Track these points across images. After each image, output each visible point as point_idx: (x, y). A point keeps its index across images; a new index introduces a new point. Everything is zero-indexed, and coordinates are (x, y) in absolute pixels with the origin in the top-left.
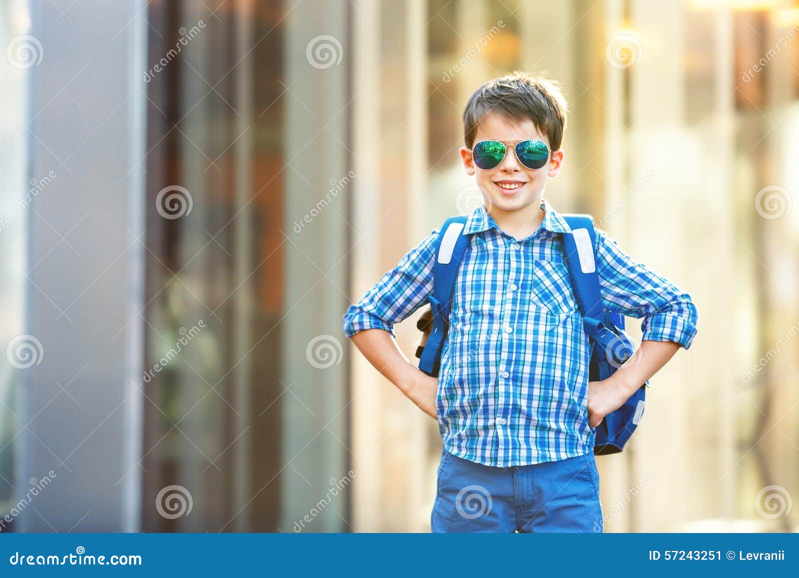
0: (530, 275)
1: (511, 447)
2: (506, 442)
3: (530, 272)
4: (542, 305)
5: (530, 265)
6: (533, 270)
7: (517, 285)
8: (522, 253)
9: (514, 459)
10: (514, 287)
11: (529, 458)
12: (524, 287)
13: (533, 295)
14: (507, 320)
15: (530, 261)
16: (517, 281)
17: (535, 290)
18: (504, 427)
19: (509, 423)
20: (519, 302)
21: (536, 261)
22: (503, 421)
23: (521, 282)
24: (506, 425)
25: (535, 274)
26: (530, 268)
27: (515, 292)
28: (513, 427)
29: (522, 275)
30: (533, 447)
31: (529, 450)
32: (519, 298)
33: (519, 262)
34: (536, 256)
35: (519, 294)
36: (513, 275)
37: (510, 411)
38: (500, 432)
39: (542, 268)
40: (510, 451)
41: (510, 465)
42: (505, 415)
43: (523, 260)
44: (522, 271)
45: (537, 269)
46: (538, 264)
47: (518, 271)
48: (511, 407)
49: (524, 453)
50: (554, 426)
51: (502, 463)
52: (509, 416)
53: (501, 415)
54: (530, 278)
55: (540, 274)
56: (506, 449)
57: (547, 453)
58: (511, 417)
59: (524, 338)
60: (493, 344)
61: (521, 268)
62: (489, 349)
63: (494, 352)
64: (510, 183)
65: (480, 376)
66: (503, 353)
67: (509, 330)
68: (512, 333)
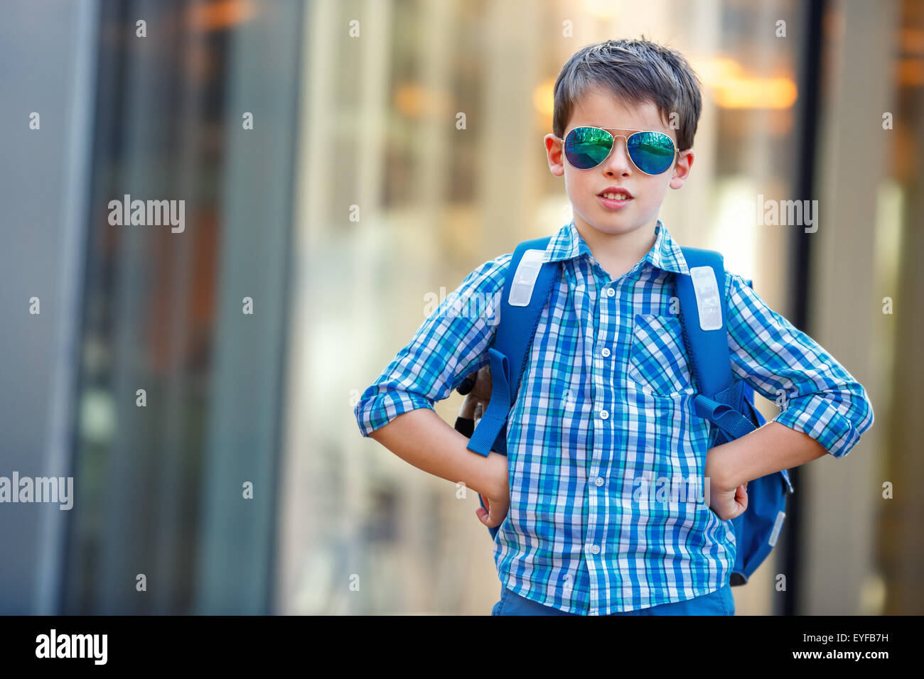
0: (628, 336)
1: (608, 585)
2: (601, 579)
3: (628, 331)
4: (644, 382)
5: (629, 321)
6: (632, 328)
7: (611, 349)
8: (617, 302)
9: (614, 603)
10: (606, 352)
11: (636, 600)
12: (619, 352)
13: (631, 367)
14: (600, 398)
15: (629, 315)
16: (609, 343)
17: (634, 359)
18: (597, 557)
19: (603, 552)
20: (612, 374)
21: (638, 316)
22: (596, 549)
23: (615, 345)
24: (599, 555)
25: (634, 334)
26: (629, 325)
27: (607, 360)
28: (609, 556)
29: (617, 334)
30: (643, 583)
31: (636, 588)
32: (613, 368)
33: (612, 315)
34: (638, 307)
35: (613, 363)
36: (603, 334)
37: (605, 534)
38: (591, 565)
39: (646, 326)
40: (608, 591)
41: (608, 612)
42: (598, 541)
43: (618, 312)
44: (617, 328)
45: (638, 327)
46: (640, 321)
47: (611, 328)
48: (606, 528)
49: (628, 593)
50: (670, 550)
51: (597, 609)
52: (604, 541)
53: (593, 540)
54: (627, 341)
55: (642, 334)
56: (602, 590)
57: (665, 591)
58: (607, 543)
59: (625, 427)
60: (582, 434)
61: (615, 325)
62: (576, 442)
63: (584, 446)
64: (615, 192)
65: (562, 479)
66: (595, 451)
67: (604, 414)
68: (608, 420)
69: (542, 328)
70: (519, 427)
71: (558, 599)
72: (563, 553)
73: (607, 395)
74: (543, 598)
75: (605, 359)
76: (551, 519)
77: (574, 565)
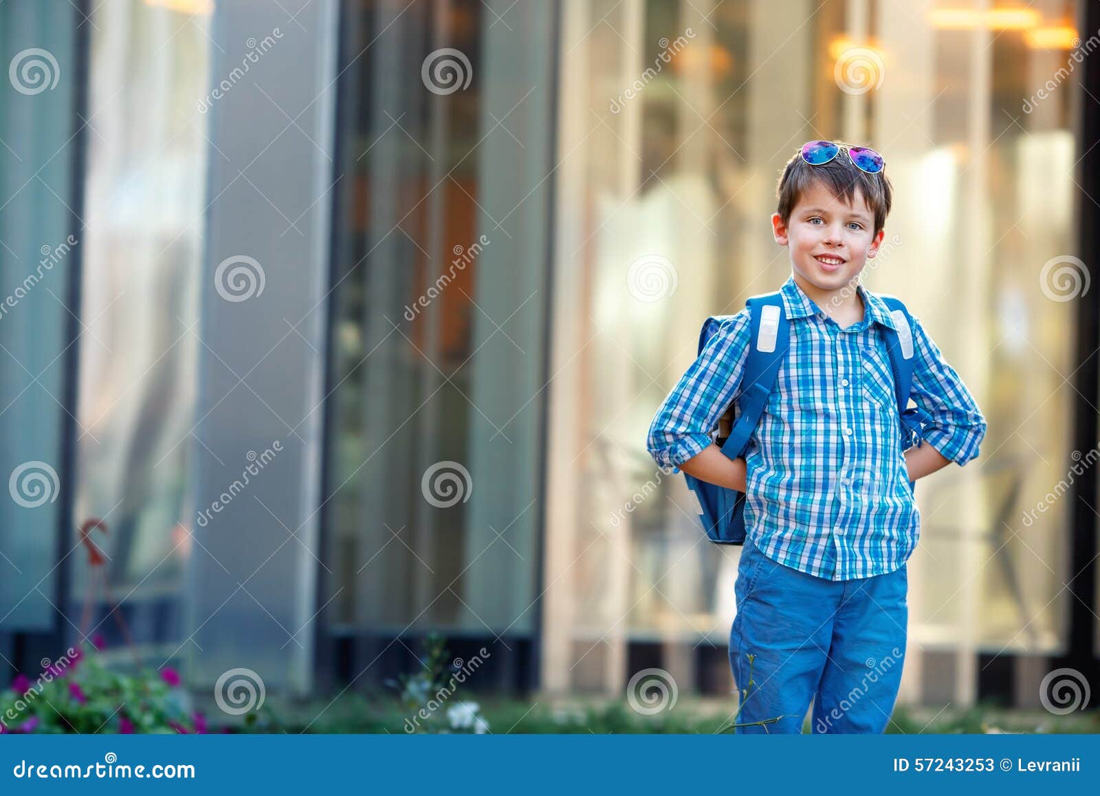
0: (858, 369)
1: (848, 558)
2: (844, 554)
3: (858, 364)
4: (874, 401)
5: (857, 356)
6: (861, 362)
7: (848, 380)
8: (847, 343)
9: (851, 573)
10: (845, 383)
11: (864, 571)
12: (855, 381)
13: (864, 391)
14: (844, 420)
15: (857, 352)
16: (846, 375)
17: (866, 385)
18: (841, 537)
19: (846, 533)
20: (851, 398)
21: (863, 352)
22: (841, 532)
23: (850, 377)
24: (843, 535)
25: (863, 367)
26: (858, 360)
27: (846, 388)
28: (849, 537)
29: (851, 369)
30: (868, 558)
31: (865, 561)
32: (851, 394)
33: (845, 353)
34: (861, 346)
35: (851, 390)
36: (841, 370)
37: (849, 521)
38: (837, 543)
39: (870, 360)
40: (848, 563)
41: (848, 578)
42: (842, 527)
43: (849, 352)
44: (850, 364)
45: (865, 361)
46: (865, 356)
47: (846, 363)
48: (850, 516)
49: (860, 565)
50: (887, 533)
51: (840, 576)
52: (847, 526)
53: (840, 524)
54: (859, 372)
55: (869, 366)
56: (844, 562)
57: (881, 564)
58: (849, 527)
59: (864, 441)
60: (833, 446)
61: (848, 362)
62: (829, 453)
63: (835, 455)
64: (831, 257)
65: (817, 481)
66: (845, 458)
67: (849, 432)
68: (852, 435)
69: (782, 373)
70: (780, 445)
71: (809, 567)
72: (816, 535)
73: (849, 417)
74: (796, 564)
75: (845, 388)
76: (808, 509)
77: (823, 542)
